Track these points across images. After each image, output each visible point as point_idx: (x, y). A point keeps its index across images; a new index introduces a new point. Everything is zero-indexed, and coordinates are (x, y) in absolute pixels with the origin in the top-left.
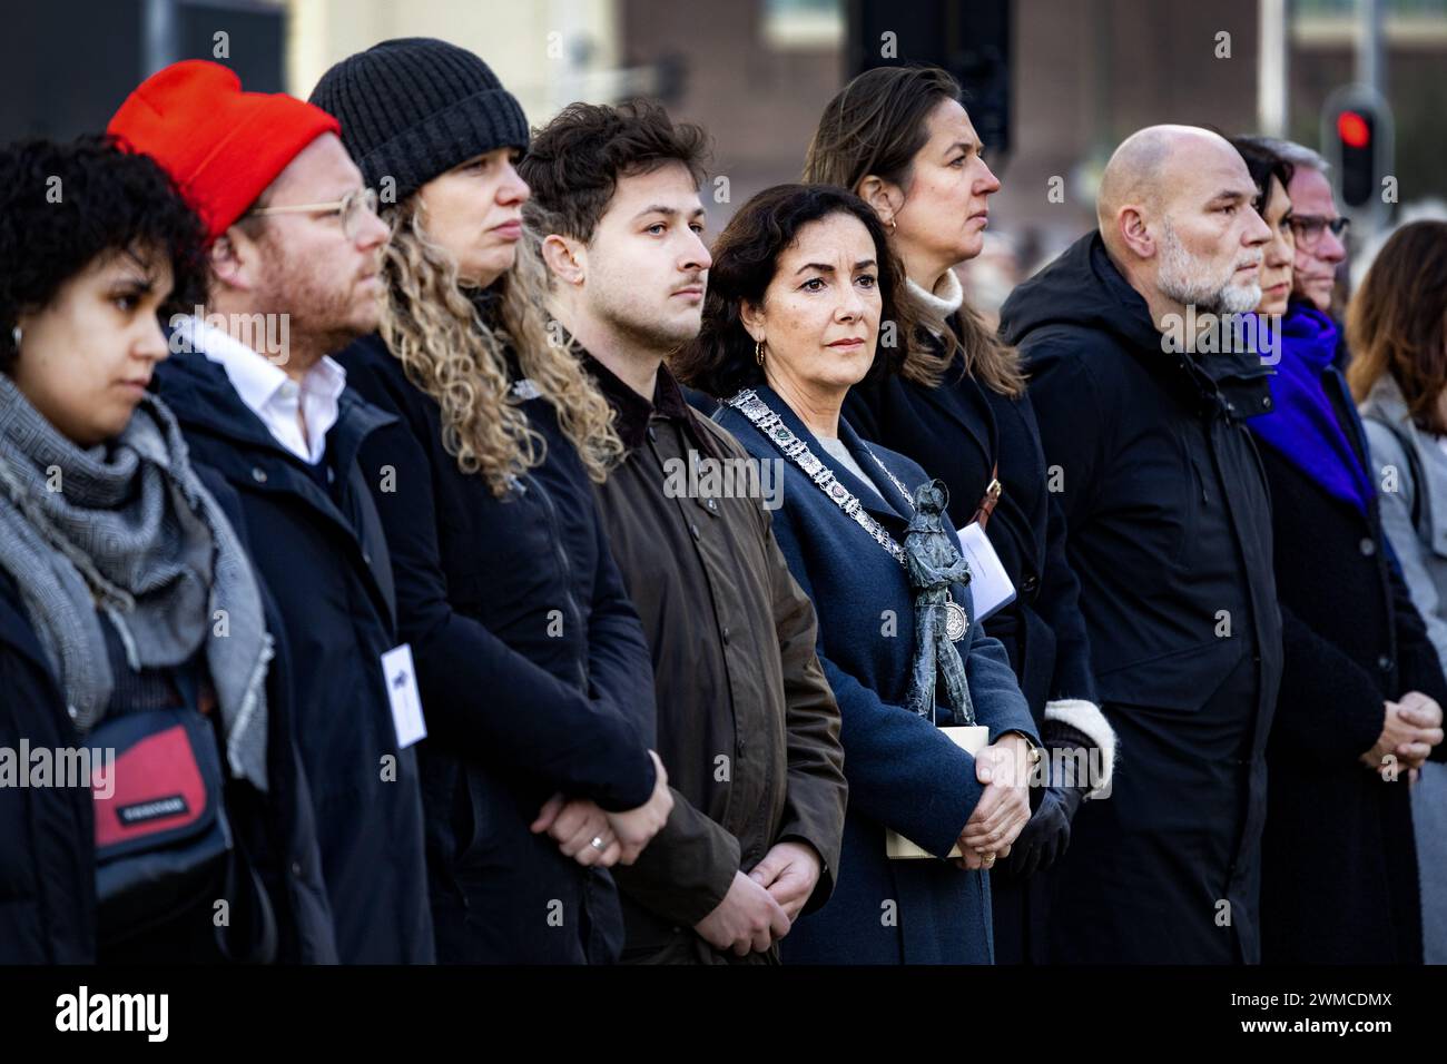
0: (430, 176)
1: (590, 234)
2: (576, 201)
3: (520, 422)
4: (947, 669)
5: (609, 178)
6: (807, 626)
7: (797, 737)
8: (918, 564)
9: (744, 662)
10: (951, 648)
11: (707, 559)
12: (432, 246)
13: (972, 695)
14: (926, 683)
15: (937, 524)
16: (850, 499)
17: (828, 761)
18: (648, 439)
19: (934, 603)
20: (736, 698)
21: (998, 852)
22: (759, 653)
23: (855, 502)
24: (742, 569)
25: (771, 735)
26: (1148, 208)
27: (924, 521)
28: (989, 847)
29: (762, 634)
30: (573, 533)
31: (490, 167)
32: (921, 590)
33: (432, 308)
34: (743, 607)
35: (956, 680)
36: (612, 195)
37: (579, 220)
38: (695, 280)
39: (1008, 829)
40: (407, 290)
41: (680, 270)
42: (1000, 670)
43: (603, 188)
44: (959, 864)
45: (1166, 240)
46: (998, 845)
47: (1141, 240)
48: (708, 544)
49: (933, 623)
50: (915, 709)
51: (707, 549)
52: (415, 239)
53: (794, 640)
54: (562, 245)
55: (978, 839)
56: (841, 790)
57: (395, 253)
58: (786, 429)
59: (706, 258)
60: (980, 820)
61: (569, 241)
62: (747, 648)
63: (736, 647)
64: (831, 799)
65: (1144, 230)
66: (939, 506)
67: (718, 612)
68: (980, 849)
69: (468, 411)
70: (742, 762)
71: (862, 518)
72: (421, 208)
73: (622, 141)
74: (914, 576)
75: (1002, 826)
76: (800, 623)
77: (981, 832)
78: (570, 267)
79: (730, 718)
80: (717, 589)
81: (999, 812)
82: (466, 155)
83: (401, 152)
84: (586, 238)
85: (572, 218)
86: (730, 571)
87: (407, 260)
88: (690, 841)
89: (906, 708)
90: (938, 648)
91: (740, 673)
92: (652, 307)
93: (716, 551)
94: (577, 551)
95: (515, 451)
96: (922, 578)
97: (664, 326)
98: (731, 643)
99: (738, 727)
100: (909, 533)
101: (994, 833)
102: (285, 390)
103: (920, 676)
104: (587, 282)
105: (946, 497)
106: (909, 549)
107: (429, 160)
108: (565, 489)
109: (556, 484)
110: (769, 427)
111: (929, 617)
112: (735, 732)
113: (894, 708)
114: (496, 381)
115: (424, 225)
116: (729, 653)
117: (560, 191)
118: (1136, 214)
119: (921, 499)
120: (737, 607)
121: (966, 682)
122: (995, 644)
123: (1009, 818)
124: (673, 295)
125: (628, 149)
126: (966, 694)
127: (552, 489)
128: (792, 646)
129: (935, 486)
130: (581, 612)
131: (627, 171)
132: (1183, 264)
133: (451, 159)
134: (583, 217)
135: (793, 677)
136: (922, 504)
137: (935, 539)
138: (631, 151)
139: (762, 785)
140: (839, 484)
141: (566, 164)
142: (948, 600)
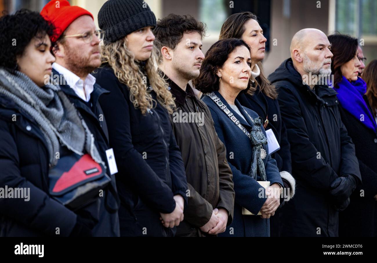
0: (129, 33)
1: (174, 47)
2: (172, 38)
3: (150, 97)
4: (260, 166)
5: (181, 33)
6: (224, 151)
7: (222, 180)
8: (254, 139)
9: (210, 160)
10: (261, 161)
11: (201, 133)
12: (128, 51)
13: (266, 173)
14: (254, 169)
15: (259, 128)
16: (237, 121)
17: (230, 186)
18: (186, 102)
19: (257, 149)
20: (208, 169)
21: (271, 214)
22: (213, 158)
23: (238, 121)
24: (209, 136)
25: (216, 179)
26: (300, 49)
27: (256, 127)
28: (269, 212)
29: (214, 153)
30: (165, 125)
31: (145, 31)
32: (254, 145)
33: (127, 67)
34: (209, 146)
35: (262, 169)
36: (182, 38)
37: (172, 43)
38: (200, 62)
39: (274, 207)
40: (121, 62)
41: (197, 59)
42: (274, 167)
43: (179, 36)
44: (261, 217)
45: (305, 57)
46: (271, 212)
47: (299, 58)
48: (201, 129)
49: (257, 154)
50: (251, 176)
51: (200, 131)
52: (124, 49)
53: (220, 154)
54: (167, 49)
55: (266, 210)
56: (233, 194)
57: (118, 52)
58: (221, 102)
59: (203, 56)
60: (266, 205)
61: (168, 49)
62: (210, 156)
63: (208, 156)
64: (231, 197)
65: (300, 55)
66: (260, 124)
67: (204, 147)
68: (266, 213)
69: (137, 92)
70: (209, 186)
71: (240, 126)
72: (126, 41)
73: (186, 24)
74: (252, 142)
75: (272, 207)
76: (222, 150)
77: (267, 208)
78: (168, 55)
79: (206, 174)
80: (203, 141)
81: (271, 203)
82: (139, 28)
83: (122, 26)
84: (173, 48)
85: (170, 43)
86: (206, 136)
87: (121, 54)
88: (201, 205)
89: (249, 176)
90: (258, 161)
91: (209, 163)
92: (189, 68)
93: (202, 131)
94: (166, 129)
95: (148, 103)
96: (255, 142)
97: (191, 73)
98: (207, 155)
99: (208, 177)
100: (252, 130)
101: (270, 209)
102: (80, 82)
103: (253, 168)
104: (172, 59)
105: (262, 122)
106: (252, 134)
107: (129, 29)
108: (162, 113)
109: (160, 111)
110: (217, 101)
111: (256, 152)
112: (208, 178)
113: (245, 175)
114: (144, 86)
115: (127, 45)
116: (206, 158)
117: (167, 35)
118: (297, 51)
119: (255, 122)
120: (208, 146)
121: (265, 170)
122: (274, 160)
123: (274, 205)
124: (194, 65)
125: (187, 26)
126: (265, 173)
127: (159, 113)
128: (220, 156)
129: (259, 118)
130: (167, 145)
131: (186, 32)
132: (309, 63)
133: (135, 29)
134: (173, 42)
135: (220, 164)
136: (256, 123)
137: (259, 132)
138: (188, 27)
139: (214, 192)
140: (234, 117)
141: (170, 28)
142: (261, 148)
